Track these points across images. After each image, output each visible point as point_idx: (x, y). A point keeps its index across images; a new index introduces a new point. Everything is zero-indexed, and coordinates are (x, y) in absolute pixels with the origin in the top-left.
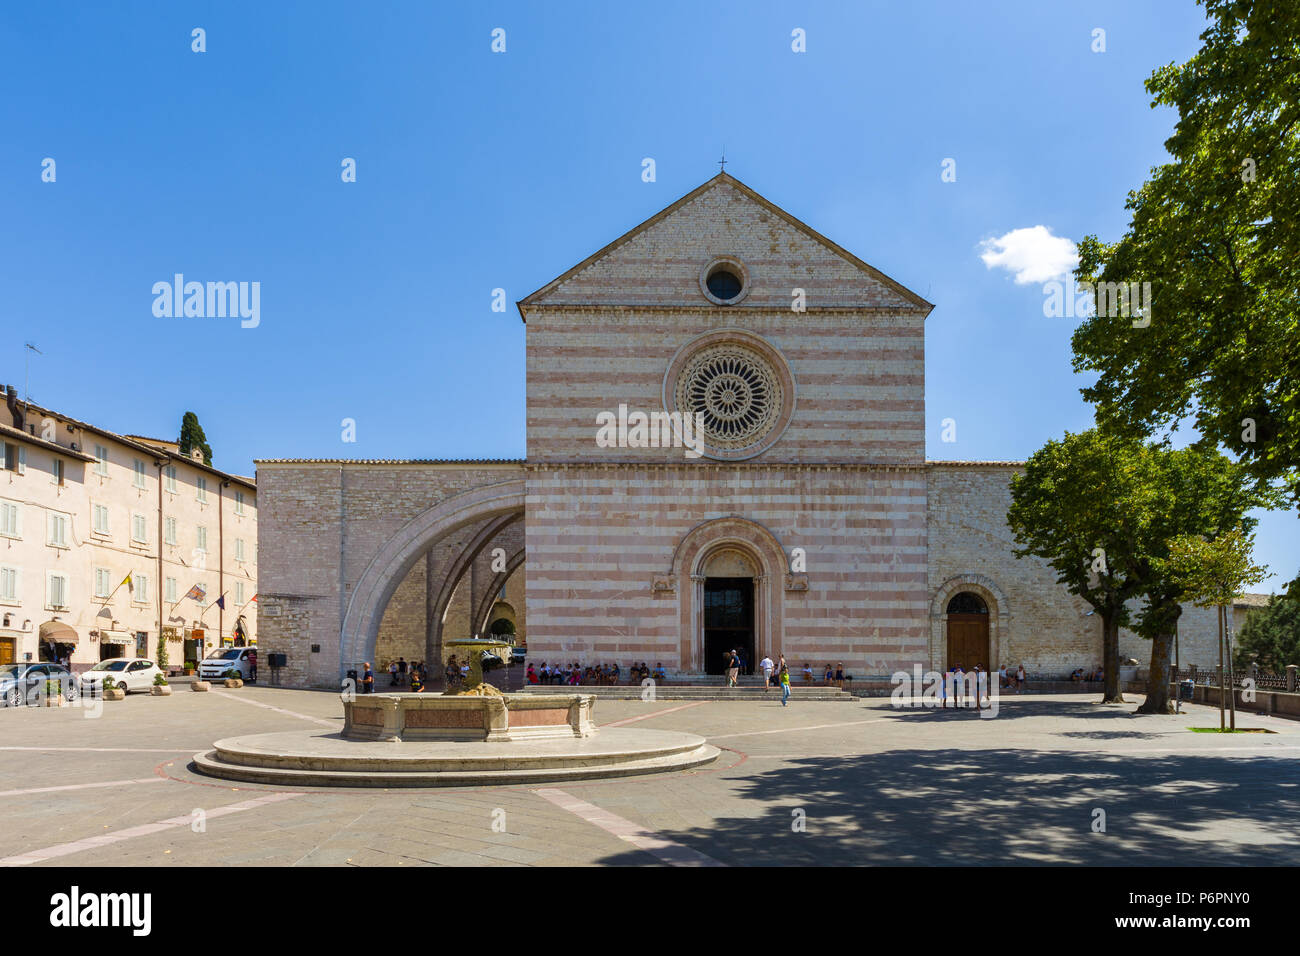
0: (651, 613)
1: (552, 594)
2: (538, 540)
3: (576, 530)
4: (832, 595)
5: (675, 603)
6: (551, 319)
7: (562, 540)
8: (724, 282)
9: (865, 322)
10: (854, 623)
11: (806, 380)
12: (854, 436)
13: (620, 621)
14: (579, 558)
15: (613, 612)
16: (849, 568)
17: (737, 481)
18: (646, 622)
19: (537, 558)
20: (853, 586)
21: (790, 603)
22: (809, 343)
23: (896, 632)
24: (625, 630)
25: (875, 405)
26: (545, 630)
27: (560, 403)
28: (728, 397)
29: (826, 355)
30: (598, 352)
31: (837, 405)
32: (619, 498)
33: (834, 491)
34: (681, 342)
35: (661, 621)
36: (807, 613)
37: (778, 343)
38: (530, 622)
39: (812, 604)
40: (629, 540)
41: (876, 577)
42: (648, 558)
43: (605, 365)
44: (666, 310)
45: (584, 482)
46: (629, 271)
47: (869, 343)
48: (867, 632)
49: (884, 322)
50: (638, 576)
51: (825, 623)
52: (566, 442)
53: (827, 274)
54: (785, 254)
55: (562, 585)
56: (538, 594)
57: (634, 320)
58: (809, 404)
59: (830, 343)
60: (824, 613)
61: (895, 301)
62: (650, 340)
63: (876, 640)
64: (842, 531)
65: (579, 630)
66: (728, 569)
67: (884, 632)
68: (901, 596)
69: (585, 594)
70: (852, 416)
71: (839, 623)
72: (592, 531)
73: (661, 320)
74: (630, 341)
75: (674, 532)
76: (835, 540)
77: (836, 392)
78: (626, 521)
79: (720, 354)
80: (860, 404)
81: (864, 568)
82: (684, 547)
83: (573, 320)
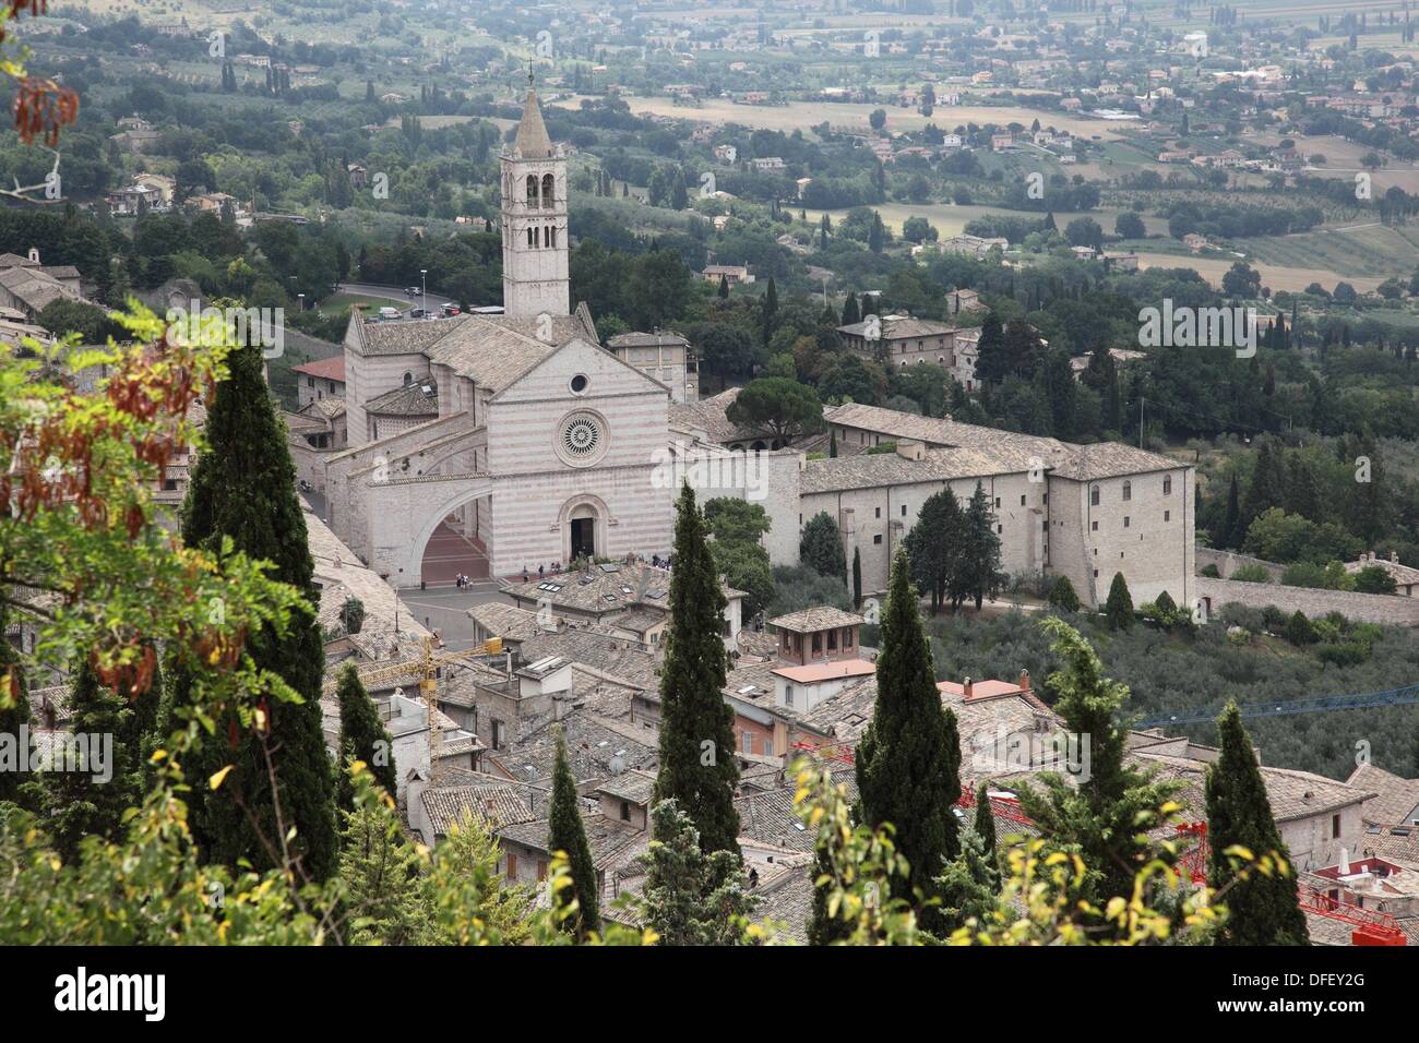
0: (549, 540)
1: (506, 535)
2: (499, 511)
3: (514, 505)
4: (629, 525)
5: (560, 534)
6: (502, 408)
7: (509, 510)
8: (579, 382)
9: (641, 399)
10: (639, 536)
11: (616, 427)
12: (636, 451)
13: (536, 545)
14: (517, 518)
15: (533, 541)
16: (635, 512)
17: (586, 477)
18: (547, 544)
19: (498, 519)
20: (638, 520)
21: (609, 530)
22: (617, 410)
23: (657, 539)
24: (538, 549)
25: (646, 436)
26: (502, 552)
27: (506, 447)
28: (581, 436)
29: (625, 415)
30: (524, 421)
31: (629, 437)
32: (534, 488)
33: (629, 477)
34: (561, 414)
35: (554, 543)
36: (617, 534)
37: (602, 411)
38: (495, 548)
39: (620, 529)
40: (539, 508)
41: (647, 515)
42: (546, 515)
43: (526, 428)
44: (554, 401)
45: (519, 482)
46: (536, 383)
47: (643, 408)
48: (644, 540)
49: (651, 398)
50: (544, 524)
51: (626, 537)
52: (509, 465)
53: (624, 377)
54: (606, 369)
55: (511, 530)
56: (500, 536)
57: (539, 406)
58: (617, 438)
59: (627, 409)
60: (625, 533)
61: (655, 388)
62: (547, 415)
63: (648, 543)
64: (633, 495)
65: (516, 551)
66: (583, 515)
67: (651, 540)
68: (659, 522)
69: (519, 534)
70: (637, 442)
71: (632, 537)
72: (523, 505)
73: (551, 405)
74: (538, 415)
75: (559, 502)
76: (630, 500)
77: (629, 432)
78: (537, 498)
79: (578, 417)
80: (640, 436)
81: (643, 511)
82: (563, 508)
83: (512, 408)
